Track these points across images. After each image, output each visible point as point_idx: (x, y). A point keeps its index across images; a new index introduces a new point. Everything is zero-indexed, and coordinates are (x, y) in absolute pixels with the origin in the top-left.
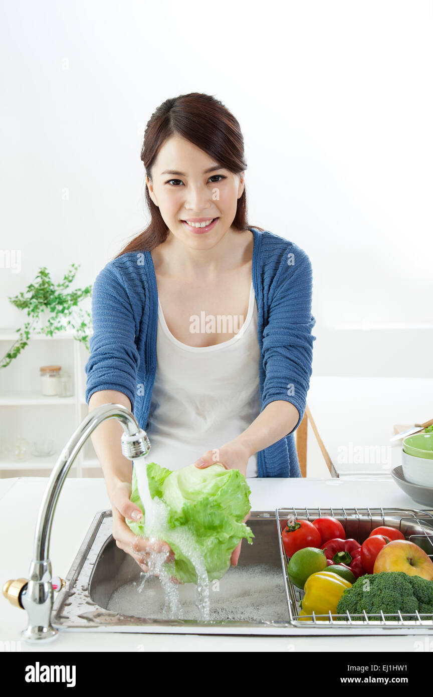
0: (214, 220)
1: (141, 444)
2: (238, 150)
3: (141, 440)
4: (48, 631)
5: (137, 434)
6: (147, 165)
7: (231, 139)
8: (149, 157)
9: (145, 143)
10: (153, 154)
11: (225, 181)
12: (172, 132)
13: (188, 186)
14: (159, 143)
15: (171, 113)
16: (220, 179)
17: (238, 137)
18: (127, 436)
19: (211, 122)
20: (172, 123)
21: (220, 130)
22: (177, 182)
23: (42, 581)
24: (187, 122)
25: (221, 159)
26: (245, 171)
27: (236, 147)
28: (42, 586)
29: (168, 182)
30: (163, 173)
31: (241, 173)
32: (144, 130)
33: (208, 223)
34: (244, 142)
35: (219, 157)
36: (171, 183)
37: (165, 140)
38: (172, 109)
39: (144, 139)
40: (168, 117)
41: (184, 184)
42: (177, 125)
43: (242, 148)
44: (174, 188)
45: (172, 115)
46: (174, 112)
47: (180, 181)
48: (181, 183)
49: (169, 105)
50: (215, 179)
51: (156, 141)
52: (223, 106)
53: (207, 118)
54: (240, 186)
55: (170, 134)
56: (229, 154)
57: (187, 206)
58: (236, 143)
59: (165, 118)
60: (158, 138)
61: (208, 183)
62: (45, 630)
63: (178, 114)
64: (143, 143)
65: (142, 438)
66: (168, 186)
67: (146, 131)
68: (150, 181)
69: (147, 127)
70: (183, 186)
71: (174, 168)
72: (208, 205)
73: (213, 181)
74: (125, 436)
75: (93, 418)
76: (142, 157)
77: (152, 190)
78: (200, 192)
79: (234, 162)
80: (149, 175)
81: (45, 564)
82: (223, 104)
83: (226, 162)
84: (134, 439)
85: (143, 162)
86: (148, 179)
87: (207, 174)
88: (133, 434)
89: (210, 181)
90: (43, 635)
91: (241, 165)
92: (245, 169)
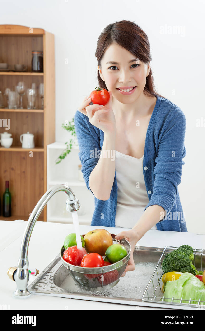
0: (134, 88)
1: (75, 205)
2: (147, 50)
3: (75, 203)
4: (25, 292)
5: (74, 200)
6: (99, 59)
7: (143, 44)
8: (100, 55)
9: (98, 47)
10: (102, 53)
11: (140, 67)
12: (112, 41)
13: (121, 70)
14: (105, 47)
15: (111, 31)
16: (137, 66)
17: (147, 44)
18: (69, 200)
19: (133, 36)
20: (112, 36)
21: (137, 40)
22: (114, 68)
23: (23, 268)
24: (120, 36)
25: (138, 55)
26: (150, 62)
27: (146, 49)
28: (23, 271)
29: (110, 68)
30: (107, 63)
31: (148, 63)
32: (97, 41)
33: (131, 89)
34: (150, 46)
35: (136, 54)
36: (111, 68)
37: (109, 46)
38: (112, 29)
39: (97, 46)
40: (110, 33)
41: (118, 69)
42: (115, 38)
43: (149, 49)
44: (112, 71)
45: (112, 32)
46: (113, 31)
47: (116, 67)
48: (117, 69)
49: (110, 28)
50: (134, 66)
51: (104, 46)
52: (139, 27)
53: (130, 33)
54: (148, 70)
55: (111, 42)
56: (142, 52)
57: (120, 81)
58: (146, 47)
59: (109, 34)
60: (105, 45)
61: (131, 68)
62: (24, 292)
63: (116, 32)
64: (96, 48)
65: (76, 202)
66: (109, 70)
67: (98, 41)
68: (100, 68)
69: (99, 39)
70: (118, 70)
71: (113, 60)
72: (130, 80)
73: (133, 67)
74: (68, 200)
75: (51, 191)
76: (96, 55)
77: (101, 73)
78: (126, 73)
79: (145, 57)
80: (100, 64)
81: (25, 260)
82: (139, 26)
83: (140, 57)
84: (72, 202)
85: (96, 58)
86: (99, 66)
87: (130, 63)
88: (71, 200)
89: (132, 67)
90: (23, 294)
91: (149, 58)
92: (151, 61)
